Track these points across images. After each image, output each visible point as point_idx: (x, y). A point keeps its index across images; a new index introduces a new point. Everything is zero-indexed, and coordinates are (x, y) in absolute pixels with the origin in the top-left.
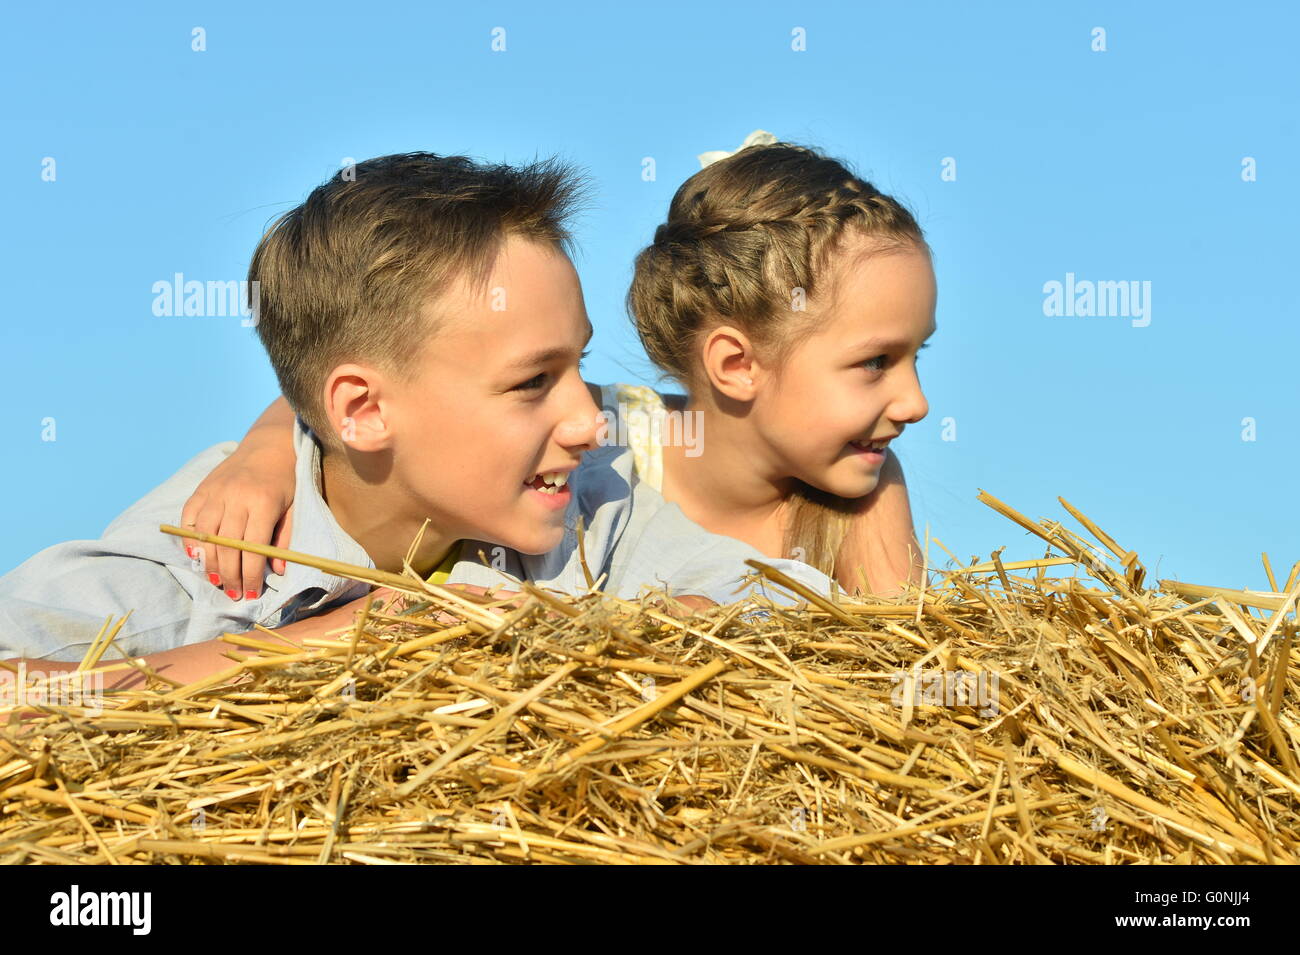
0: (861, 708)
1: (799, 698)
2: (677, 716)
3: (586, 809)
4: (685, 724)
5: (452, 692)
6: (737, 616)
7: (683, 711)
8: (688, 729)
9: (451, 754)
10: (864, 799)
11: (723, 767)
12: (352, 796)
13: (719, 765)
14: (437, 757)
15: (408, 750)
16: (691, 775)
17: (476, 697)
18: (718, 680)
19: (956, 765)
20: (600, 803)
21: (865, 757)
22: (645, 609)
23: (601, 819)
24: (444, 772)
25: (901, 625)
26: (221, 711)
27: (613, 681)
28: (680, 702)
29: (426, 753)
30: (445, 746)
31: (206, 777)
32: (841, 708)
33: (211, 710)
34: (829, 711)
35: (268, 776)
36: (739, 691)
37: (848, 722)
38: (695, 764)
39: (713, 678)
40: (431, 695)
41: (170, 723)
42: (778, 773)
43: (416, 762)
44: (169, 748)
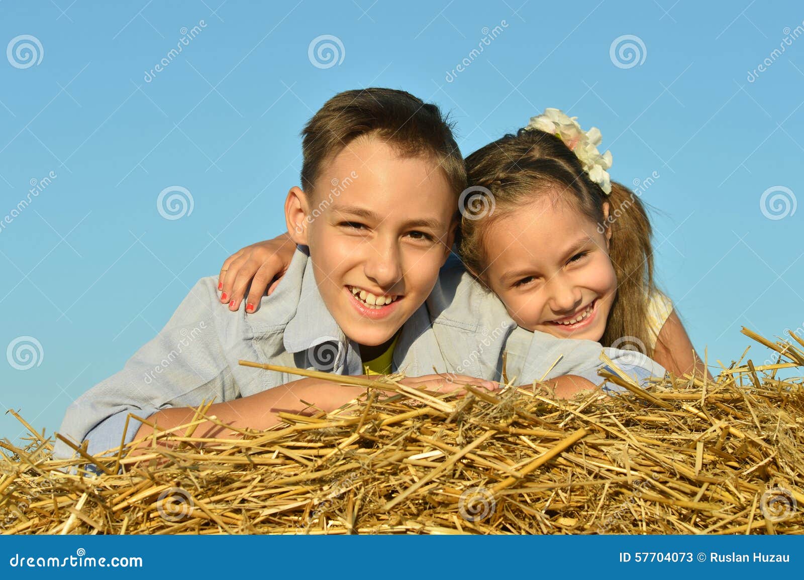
0: (669, 458)
1: (631, 451)
2: (557, 462)
3: (502, 518)
4: (562, 467)
5: (420, 446)
6: (594, 402)
7: (560, 460)
8: (563, 469)
9: (419, 483)
10: (671, 513)
11: (585, 493)
12: (360, 510)
13: (582, 492)
14: (411, 485)
15: (393, 481)
16: (566, 497)
17: (434, 449)
18: (582, 440)
19: (727, 494)
20: (511, 516)
21: (671, 488)
22: (536, 395)
23: (511, 524)
24: (414, 494)
25: (693, 406)
26: (279, 453)
27: (518, 441)
28: (559, 455)
29: (405, 482)
30: (416, 479)
31: (271, 496)
32: (656, 458)
33: (274, 452)
34: (650, 460)
35: (308, 495)
36: (594, 447)
37: (661, 466)
38: (569, 492)
39: (579, 440)
40: (408, 448)
41: (248, 462)
42: (618, 497)
43: (398, 488)
44: (248, 478)
